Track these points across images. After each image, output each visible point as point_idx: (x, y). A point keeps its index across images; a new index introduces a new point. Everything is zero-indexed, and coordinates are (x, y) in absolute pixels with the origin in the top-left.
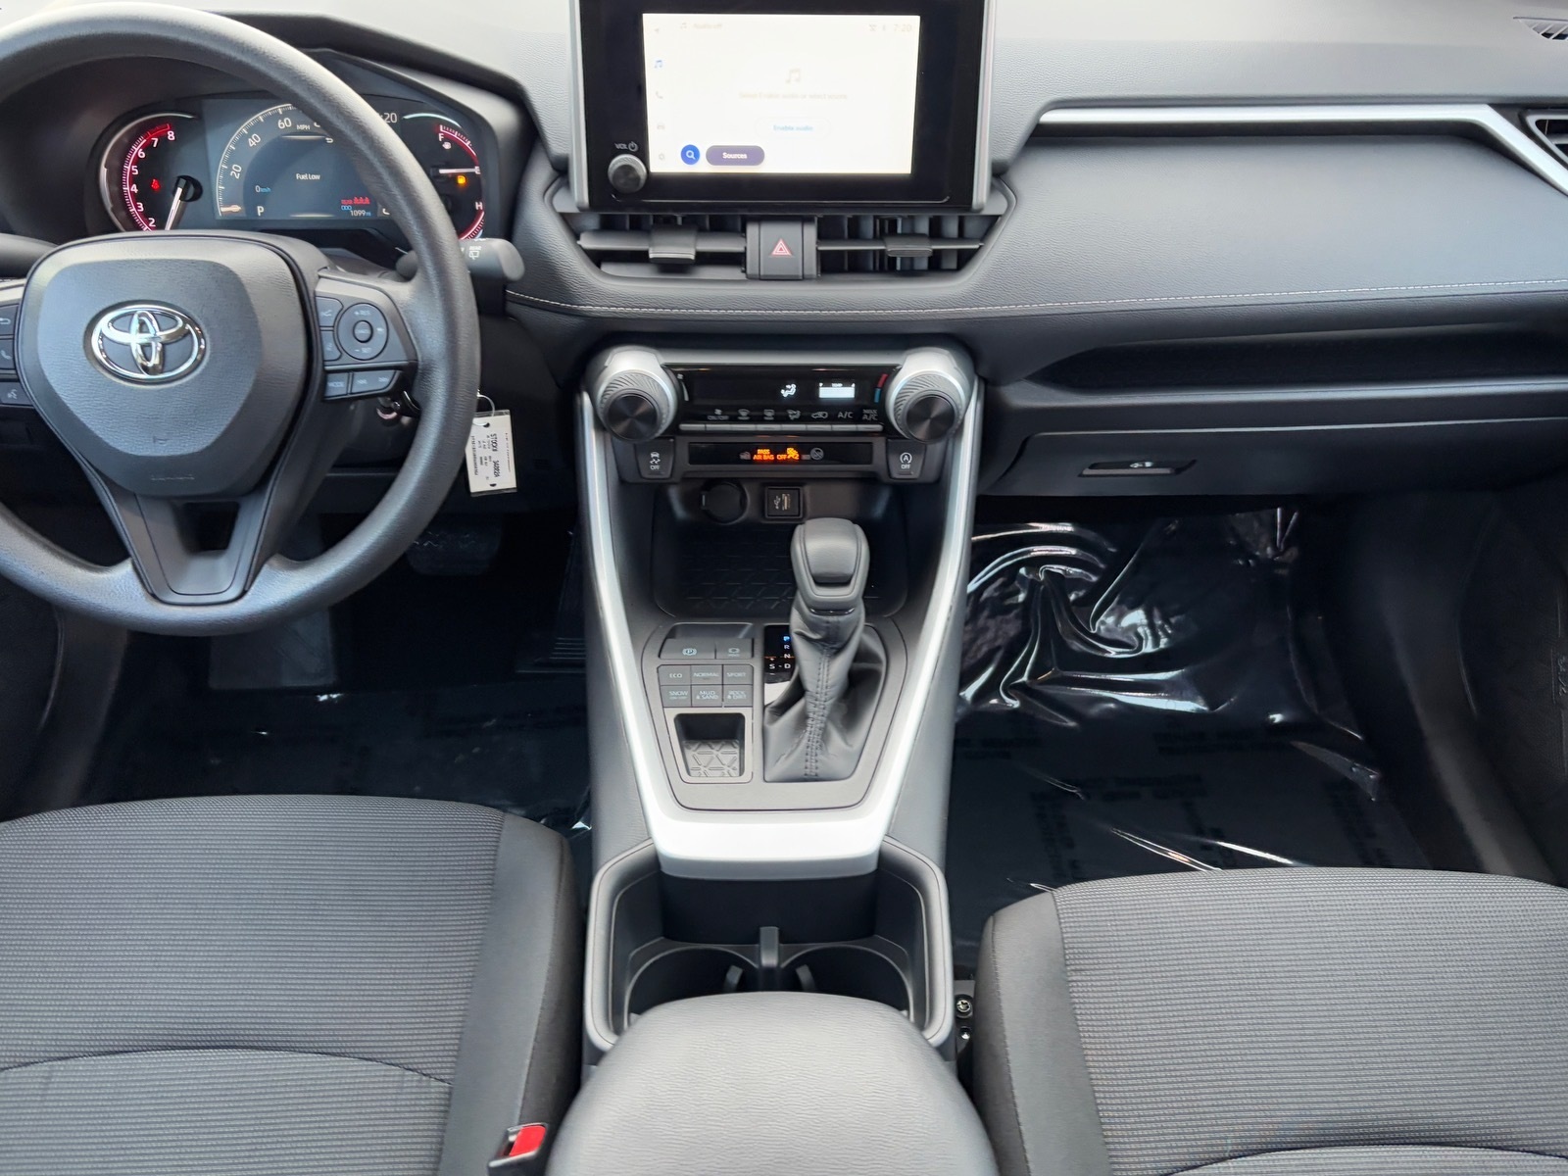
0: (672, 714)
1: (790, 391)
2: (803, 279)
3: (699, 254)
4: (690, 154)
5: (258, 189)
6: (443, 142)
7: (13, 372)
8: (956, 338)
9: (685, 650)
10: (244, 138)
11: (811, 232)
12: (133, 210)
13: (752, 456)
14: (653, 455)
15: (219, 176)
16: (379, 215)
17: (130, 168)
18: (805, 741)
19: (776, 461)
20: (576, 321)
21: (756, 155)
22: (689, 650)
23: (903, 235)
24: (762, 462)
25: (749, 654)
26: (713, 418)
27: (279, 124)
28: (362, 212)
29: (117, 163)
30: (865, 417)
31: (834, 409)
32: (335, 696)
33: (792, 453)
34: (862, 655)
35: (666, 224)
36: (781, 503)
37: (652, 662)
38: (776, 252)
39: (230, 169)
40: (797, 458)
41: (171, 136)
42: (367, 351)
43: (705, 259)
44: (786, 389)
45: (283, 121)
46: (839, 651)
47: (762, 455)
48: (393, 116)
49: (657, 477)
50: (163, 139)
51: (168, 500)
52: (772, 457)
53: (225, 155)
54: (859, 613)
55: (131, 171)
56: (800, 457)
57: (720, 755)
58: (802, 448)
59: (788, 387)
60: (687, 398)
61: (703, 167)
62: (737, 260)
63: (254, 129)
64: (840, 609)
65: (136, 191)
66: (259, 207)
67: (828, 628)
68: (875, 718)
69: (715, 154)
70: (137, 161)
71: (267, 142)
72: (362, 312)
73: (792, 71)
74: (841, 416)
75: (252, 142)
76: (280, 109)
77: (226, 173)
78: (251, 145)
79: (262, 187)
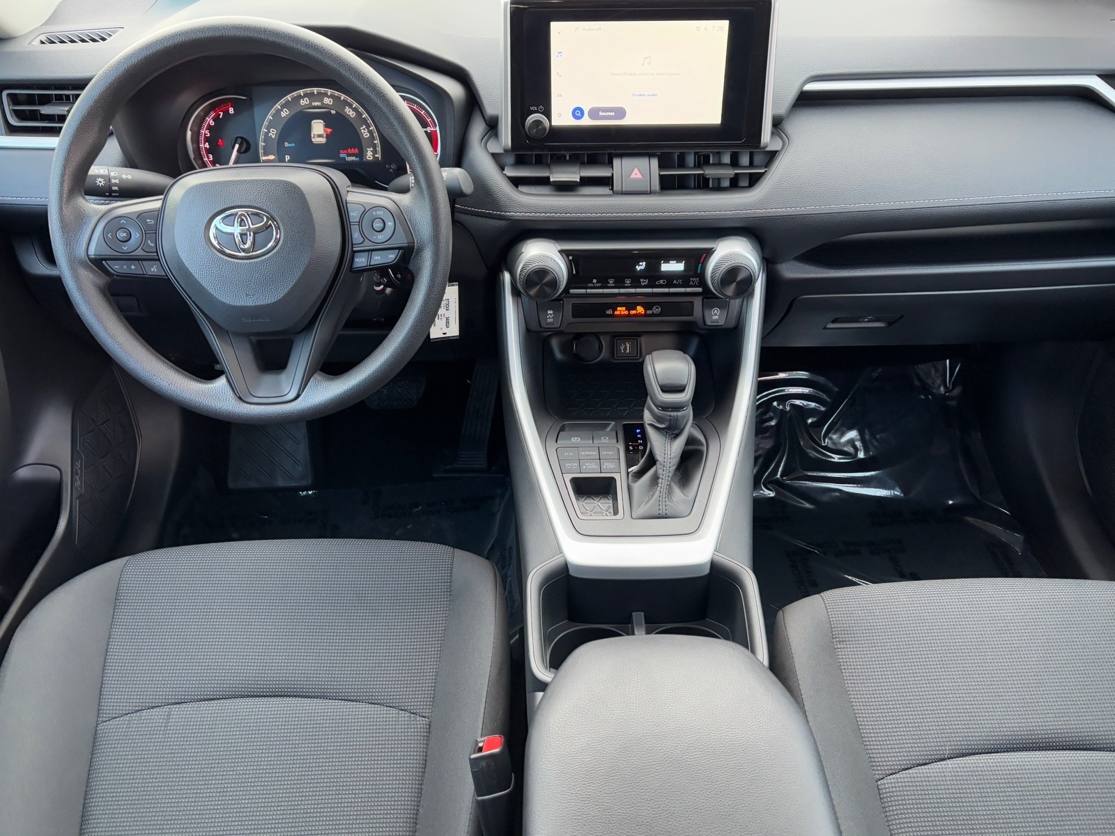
0: (568, 477)
1: (641, 266)
2: (650, 193)
3: (582, 178)
4: (578, 113)
5: (286, 144)
7: (156, 254)
8: (750, 230)
9: (573, 439)
10: (279, 111)
11: (655, 163)
12: (206, 159)
13: (614, 312)
14: (549, 312)
15: (262, 137)
16: (364, 160)
17: (205, 132)
18: (657, 493)
19: (629, 315)
20: (503, 223)
21: (621, 113)
22: (576, 438)
23: (713, 164)
24: (620, 316)
25: (615, 441)
26: (591, 285)
27: (301, 102)
28: (353, 158)
29: (196, 129)
30: (691, 283)
31: (671, 279)
32: (310, 493)
33: (640, 309)
34: (691, 441)
35: (559, 160)
36: (625, 349)
37: (552, 446)
38: (633, 176)
39: (269, 132)
40: (643, 313)
41: (231, 111)
42: (381, 237)
43: (586, 182)
44: (639, 265)
45: (304, 100)
46: (677, 436)
47: (621, 311)
49: (552, 326)
50: (226, 112)
51: (247, 335)
52: (626, 312)
53: (266, 123)
54: (689, 411)
55: (205, 134)
56: (645, 312)
57: (599, 504)
58: (647, 306)
59: (641, 264)
60: (574, 273)
61: (586, 121)
62: (607, 182)
63: (286, 105)
64: (677, 407)
65: (208, 147)
66: (286, 156)
67: (670, 420)
68: (701, 480)
69: (594, 113)
70: (209, 128)
71: (293, 113)
72: (378, 213)
73: (645, 58)
74: (675, 282)
75: (283, 114)
76: (301, 92)
77: (266, 134)
78: (283, 116)
79: (289, 143)
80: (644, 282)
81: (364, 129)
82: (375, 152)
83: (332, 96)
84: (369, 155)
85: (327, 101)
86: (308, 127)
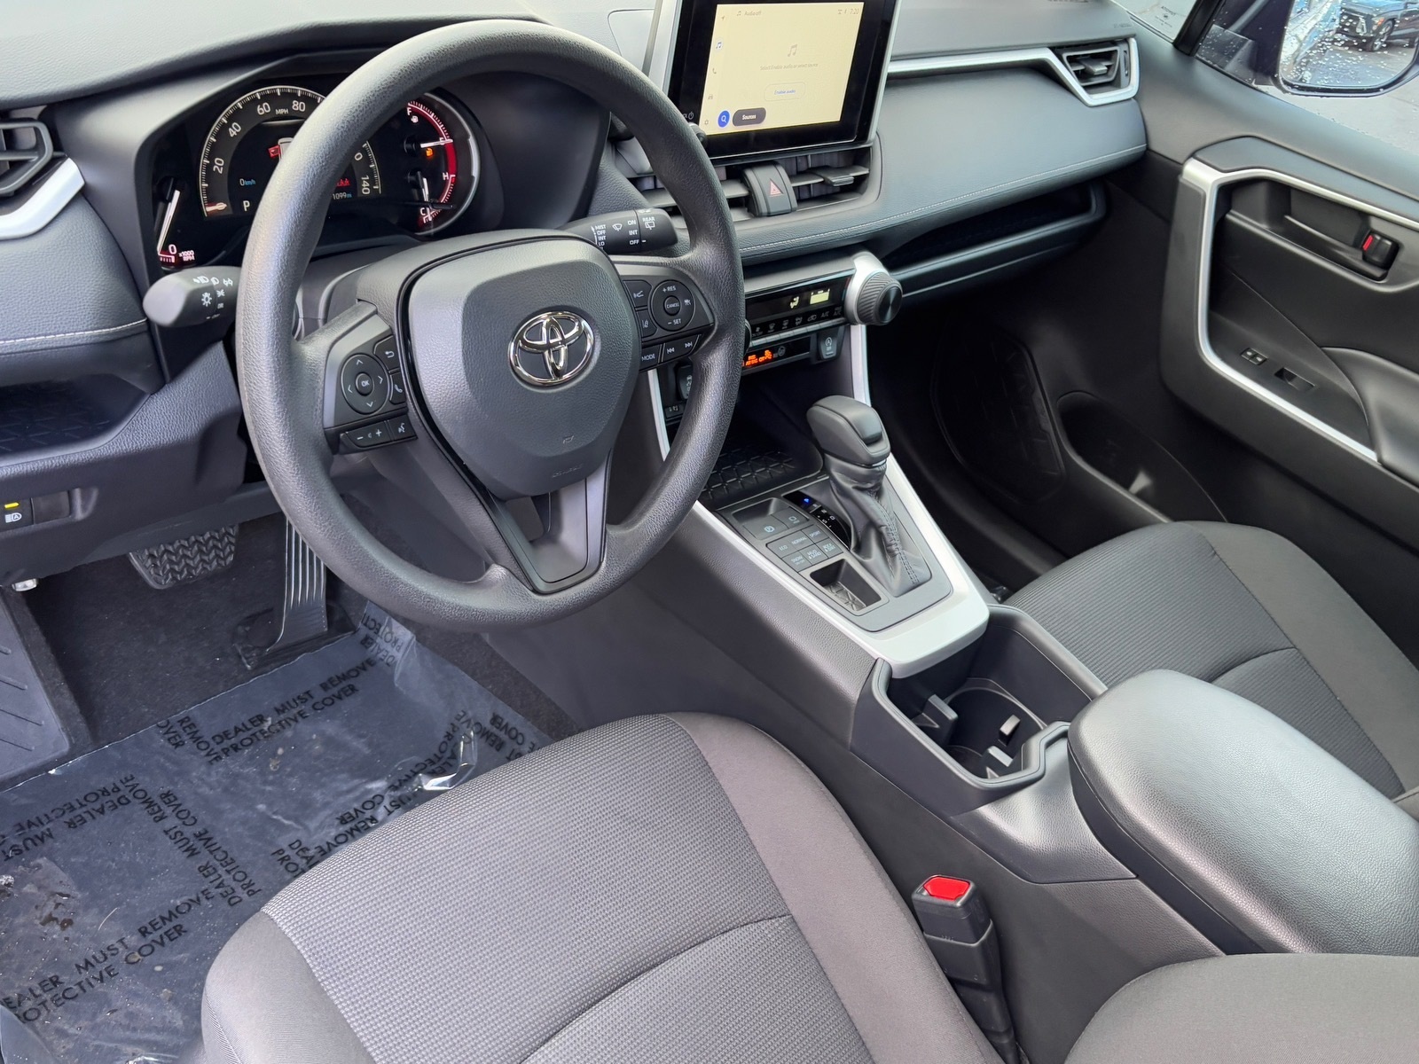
0: (807, 574)
1: (795, 303)
2: (793, 210)
5: (243, 182)
6: (411, 117)
9: (766, 529)
10: (224, 128)
11: (783, 173)
13: (746, 363)
14: (688, 378)
15: (202, 173)
16: (357, 195)
18: (899, 562)
19: (759, 364)
21: (760, 114)
22: (769, 528)
24: (751, 365)
25: (803, 518)
27: (259, 110)
28: (343, 195)
30: (835, 314)
31: (819, 311)
33: (767, 353)
38: (772, 193)
39: (212, 164)
40: (770, 358)
42: (677, 322)
44: (793, 302)
45: (261, 107)
47: (751, 359)
52: (755, 360)
53: (206, 149)
56: (772, 357)
58: (773, 351)
59: (794, 300)
61: (730, 128)
62: (750, 202)
63: (235, 118)
64: (882, 459)
66: (244, 202)
67: (878, 477)
69: (738, 119)
71: (247, 130)
72: (669, 289)
73: (793, 47)
74: (823, 315)
75: (233, 132)
76: (257, 94)
77: (209, 167)
78: (232, 135)
79: (246, 179)
80: (799, 320)
82: (372, 182)
83: (304, 98)
84: (365, 188)
85: (296, 105)
86: (272, 150)
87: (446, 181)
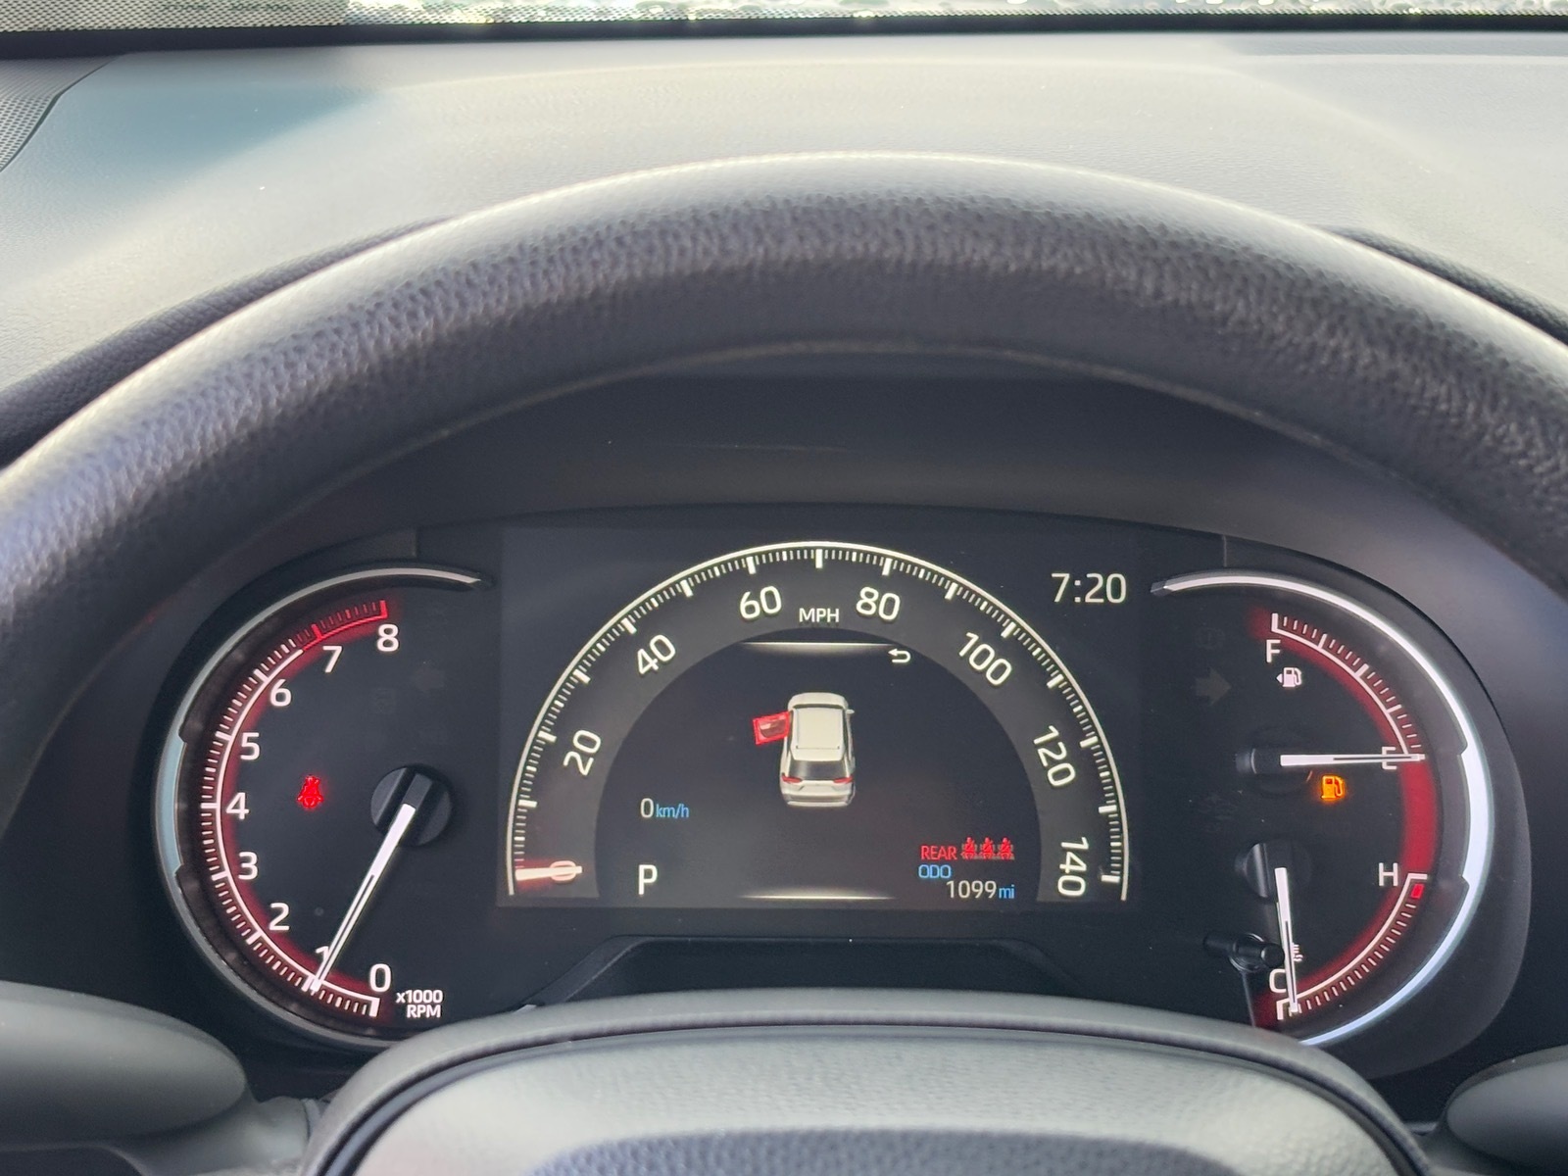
5: (649, 809)
6: (1281, 663)
10: (624, 648)
12: (222, 872)
15: (526, 767)
16: (1042, 896)
17: (239, 738)
27: (744, 604)
28: (987, 888)
29: (197, 726)
39: (565, 745)
41: (388, 638)
45: (755, 596)
48: (1116, 584)
50: (362, 646)
53: (554, 700)
55: (238, 750)
63: (665, 617)
65: (243, 813)
66: (642, 868)
70: (265, 718)
71: (698, 658)
75: (647, 661)
76: (749, 558)
77: (550, 756)
78: (643, 670)
79: (661, 801)
81: (1052, 745)
82: (1099, 859)
83: (900, 580)
84: (1071, 876)
85: (871, 602)
86: (764, 725)
87: (1390, 892)
